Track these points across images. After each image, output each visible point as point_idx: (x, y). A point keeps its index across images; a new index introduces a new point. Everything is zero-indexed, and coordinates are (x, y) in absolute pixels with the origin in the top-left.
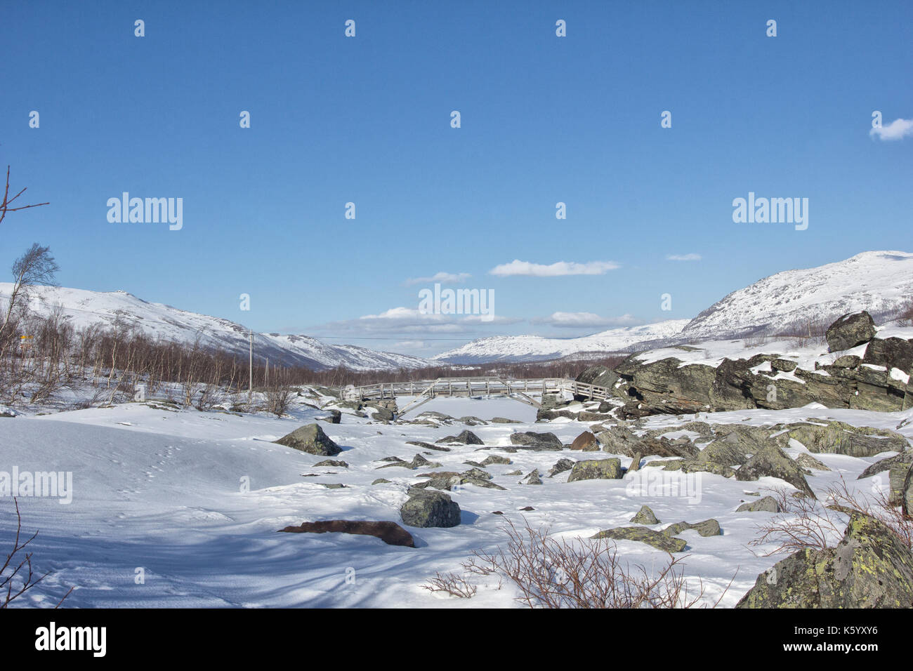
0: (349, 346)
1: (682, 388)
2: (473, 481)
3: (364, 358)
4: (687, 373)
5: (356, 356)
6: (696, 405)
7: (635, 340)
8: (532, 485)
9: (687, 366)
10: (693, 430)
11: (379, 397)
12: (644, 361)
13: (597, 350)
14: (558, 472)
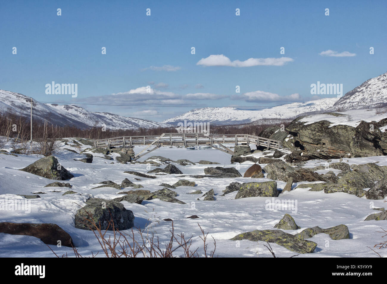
0: (106, 113)
1: (332, 141)
2: (161, 197)
3: (116, 122)
4: (335, 131)
5: (111, 120)
6: (341, 153)
7: (302, 111)
8: (207, 201)
9: (335, 126)
10: (337, 168)
11: (122, 146)
12: (305, 123)
13: (275, 118)
14: (229, 192)
